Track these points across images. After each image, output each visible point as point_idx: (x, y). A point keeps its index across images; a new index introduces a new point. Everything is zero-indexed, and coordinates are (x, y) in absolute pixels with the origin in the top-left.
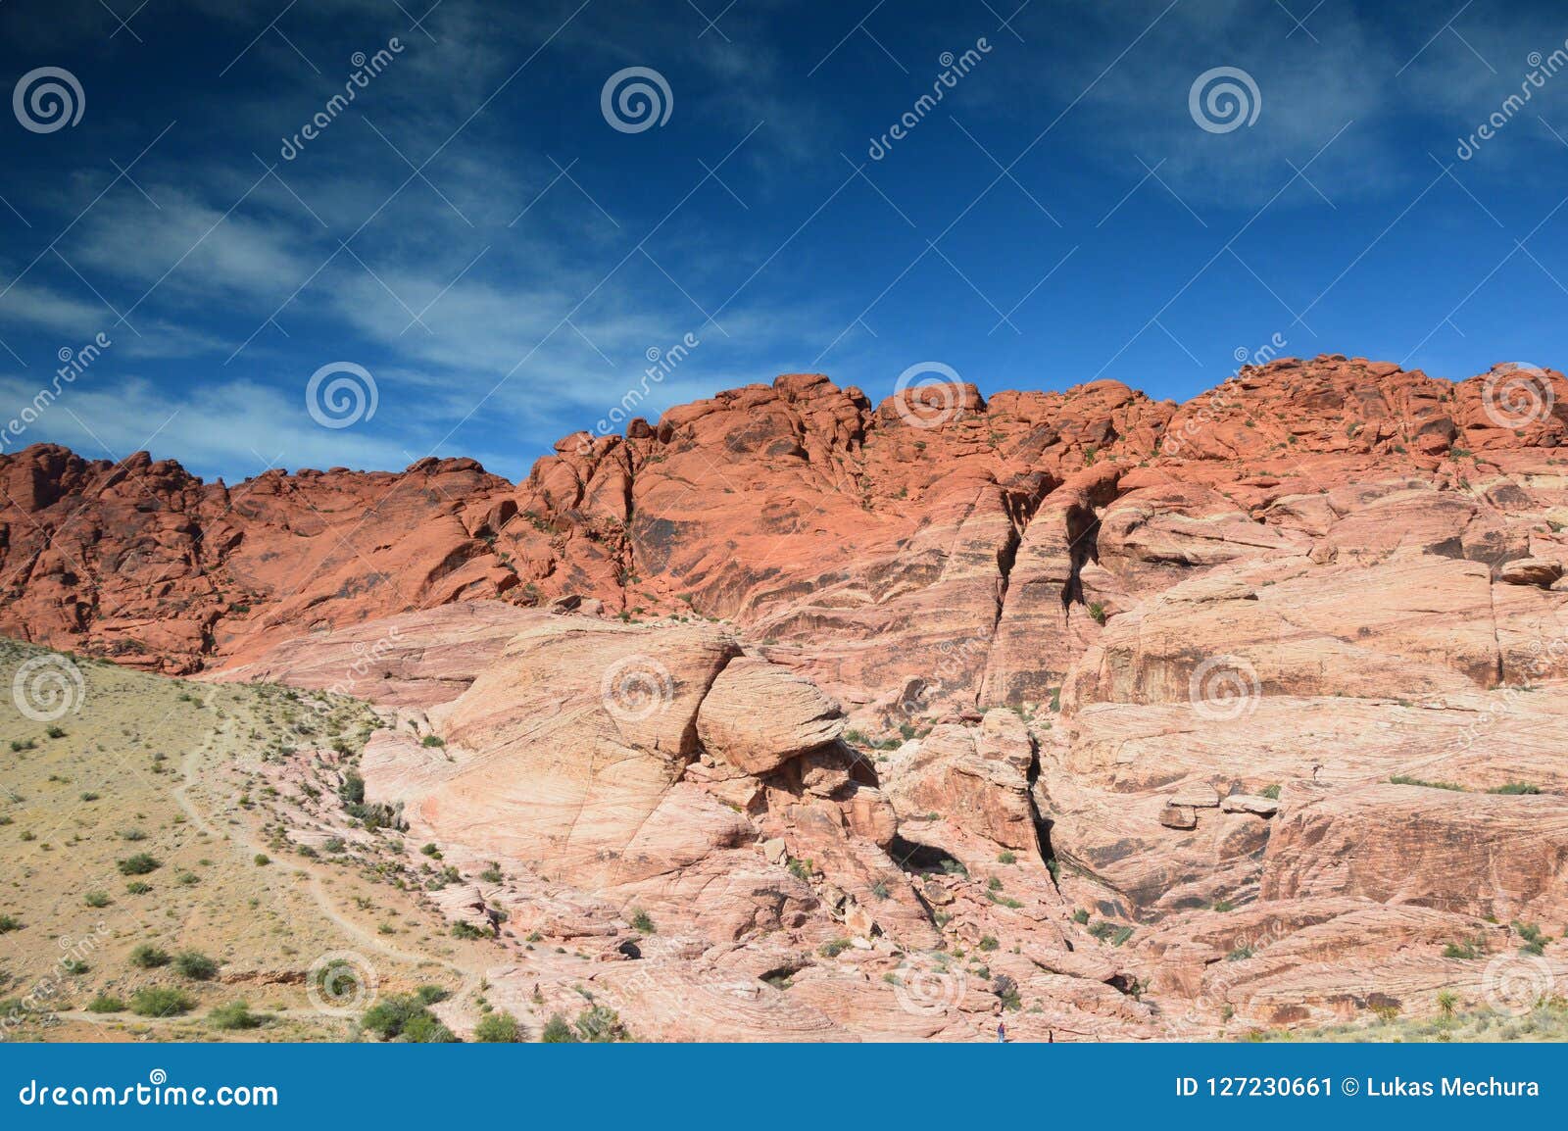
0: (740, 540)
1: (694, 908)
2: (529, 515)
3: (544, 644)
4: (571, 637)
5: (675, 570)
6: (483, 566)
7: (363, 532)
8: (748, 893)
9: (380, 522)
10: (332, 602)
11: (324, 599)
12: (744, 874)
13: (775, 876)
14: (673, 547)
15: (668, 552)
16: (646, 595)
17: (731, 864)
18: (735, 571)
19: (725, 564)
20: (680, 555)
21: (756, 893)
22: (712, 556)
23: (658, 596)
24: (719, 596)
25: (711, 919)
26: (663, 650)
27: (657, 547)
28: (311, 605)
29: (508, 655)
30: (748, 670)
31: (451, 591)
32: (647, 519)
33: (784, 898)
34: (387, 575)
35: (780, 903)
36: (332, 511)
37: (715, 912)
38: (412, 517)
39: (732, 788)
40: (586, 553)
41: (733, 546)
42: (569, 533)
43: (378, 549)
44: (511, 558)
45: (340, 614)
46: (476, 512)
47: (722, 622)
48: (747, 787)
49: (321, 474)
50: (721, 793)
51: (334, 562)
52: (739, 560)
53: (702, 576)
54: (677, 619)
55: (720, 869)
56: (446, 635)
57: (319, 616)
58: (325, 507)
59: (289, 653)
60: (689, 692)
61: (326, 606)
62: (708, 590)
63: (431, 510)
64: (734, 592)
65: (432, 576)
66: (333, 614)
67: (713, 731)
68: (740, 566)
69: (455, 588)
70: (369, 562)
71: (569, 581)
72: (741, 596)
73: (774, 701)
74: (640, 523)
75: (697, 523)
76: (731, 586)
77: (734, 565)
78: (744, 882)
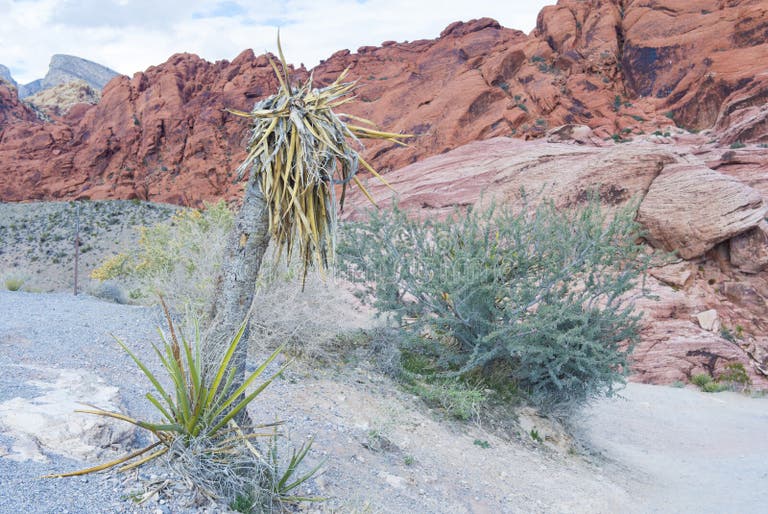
0: (714, 57)
1: (640, 366)
2: (535, 59)
3: (522, 170)
4: (541, 162)
5: (661, 91)
6: (502, 109)
7: (411, 92)
8: (683, 353)
9: (423, 83)
10: (391, 153)
11: (385, 151)
12: (680, 340)
13: (708, 340)
14: (658, 72)
15: (653, 76)
16: (634, 117)
17: (669, 332)
18: (712, 86)
19: (701, 81)
20: (664, 78)
21: (690, 353)
22: (691, 74)
23: (645, 117)
24: (698, 110)
25: (655, 374)
26: (607, 164)
27: (644, 73)
28: (376, 156)
29: (497, 182)
30: (678, 174)
31: (477, 132)
32: (633, 49)
33: (715, 357)
34: (428, 126)
35: (711, 361)
36: (386, 79)
37: (657, 370)
38: (447, 75)
39: (671, 272)
40: (582, 87)
41: (709, 62)
42: (568, 71)
43: (422, 104)
44: (522, 99)
45: (397, 161)
46: (494, 63)
47: (702, 133)
48: (683, 270)
49: (376, 49)
50: (661, 277)
51: (393, 120)
52: (714, 74)
53: (684, 93)
54: (661, 134)
55: (660, 336)
56: (466, 170)
57: (383, 164)
58: (381, 76)
59: (356, 195)
60: (629, 197)
61: (387, 156)
62: (688, 106)
63: (461, 66)
64: (712, 105)
65: (462, 121)
66: (392, 162)
67: (651, 227)
68: (716, 81)
69: (480, 130)
70: (416, 115)
71: (570, 113)
72: (718, 108)
73: (700, 198)
74: (628, 54)
75: (677, 47)
76: (707, 100)
77: (710, 80)
78: (681, 346)
